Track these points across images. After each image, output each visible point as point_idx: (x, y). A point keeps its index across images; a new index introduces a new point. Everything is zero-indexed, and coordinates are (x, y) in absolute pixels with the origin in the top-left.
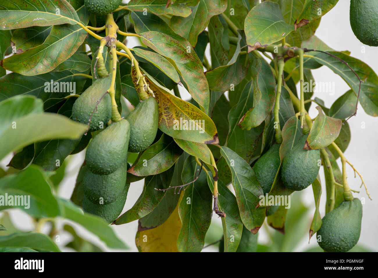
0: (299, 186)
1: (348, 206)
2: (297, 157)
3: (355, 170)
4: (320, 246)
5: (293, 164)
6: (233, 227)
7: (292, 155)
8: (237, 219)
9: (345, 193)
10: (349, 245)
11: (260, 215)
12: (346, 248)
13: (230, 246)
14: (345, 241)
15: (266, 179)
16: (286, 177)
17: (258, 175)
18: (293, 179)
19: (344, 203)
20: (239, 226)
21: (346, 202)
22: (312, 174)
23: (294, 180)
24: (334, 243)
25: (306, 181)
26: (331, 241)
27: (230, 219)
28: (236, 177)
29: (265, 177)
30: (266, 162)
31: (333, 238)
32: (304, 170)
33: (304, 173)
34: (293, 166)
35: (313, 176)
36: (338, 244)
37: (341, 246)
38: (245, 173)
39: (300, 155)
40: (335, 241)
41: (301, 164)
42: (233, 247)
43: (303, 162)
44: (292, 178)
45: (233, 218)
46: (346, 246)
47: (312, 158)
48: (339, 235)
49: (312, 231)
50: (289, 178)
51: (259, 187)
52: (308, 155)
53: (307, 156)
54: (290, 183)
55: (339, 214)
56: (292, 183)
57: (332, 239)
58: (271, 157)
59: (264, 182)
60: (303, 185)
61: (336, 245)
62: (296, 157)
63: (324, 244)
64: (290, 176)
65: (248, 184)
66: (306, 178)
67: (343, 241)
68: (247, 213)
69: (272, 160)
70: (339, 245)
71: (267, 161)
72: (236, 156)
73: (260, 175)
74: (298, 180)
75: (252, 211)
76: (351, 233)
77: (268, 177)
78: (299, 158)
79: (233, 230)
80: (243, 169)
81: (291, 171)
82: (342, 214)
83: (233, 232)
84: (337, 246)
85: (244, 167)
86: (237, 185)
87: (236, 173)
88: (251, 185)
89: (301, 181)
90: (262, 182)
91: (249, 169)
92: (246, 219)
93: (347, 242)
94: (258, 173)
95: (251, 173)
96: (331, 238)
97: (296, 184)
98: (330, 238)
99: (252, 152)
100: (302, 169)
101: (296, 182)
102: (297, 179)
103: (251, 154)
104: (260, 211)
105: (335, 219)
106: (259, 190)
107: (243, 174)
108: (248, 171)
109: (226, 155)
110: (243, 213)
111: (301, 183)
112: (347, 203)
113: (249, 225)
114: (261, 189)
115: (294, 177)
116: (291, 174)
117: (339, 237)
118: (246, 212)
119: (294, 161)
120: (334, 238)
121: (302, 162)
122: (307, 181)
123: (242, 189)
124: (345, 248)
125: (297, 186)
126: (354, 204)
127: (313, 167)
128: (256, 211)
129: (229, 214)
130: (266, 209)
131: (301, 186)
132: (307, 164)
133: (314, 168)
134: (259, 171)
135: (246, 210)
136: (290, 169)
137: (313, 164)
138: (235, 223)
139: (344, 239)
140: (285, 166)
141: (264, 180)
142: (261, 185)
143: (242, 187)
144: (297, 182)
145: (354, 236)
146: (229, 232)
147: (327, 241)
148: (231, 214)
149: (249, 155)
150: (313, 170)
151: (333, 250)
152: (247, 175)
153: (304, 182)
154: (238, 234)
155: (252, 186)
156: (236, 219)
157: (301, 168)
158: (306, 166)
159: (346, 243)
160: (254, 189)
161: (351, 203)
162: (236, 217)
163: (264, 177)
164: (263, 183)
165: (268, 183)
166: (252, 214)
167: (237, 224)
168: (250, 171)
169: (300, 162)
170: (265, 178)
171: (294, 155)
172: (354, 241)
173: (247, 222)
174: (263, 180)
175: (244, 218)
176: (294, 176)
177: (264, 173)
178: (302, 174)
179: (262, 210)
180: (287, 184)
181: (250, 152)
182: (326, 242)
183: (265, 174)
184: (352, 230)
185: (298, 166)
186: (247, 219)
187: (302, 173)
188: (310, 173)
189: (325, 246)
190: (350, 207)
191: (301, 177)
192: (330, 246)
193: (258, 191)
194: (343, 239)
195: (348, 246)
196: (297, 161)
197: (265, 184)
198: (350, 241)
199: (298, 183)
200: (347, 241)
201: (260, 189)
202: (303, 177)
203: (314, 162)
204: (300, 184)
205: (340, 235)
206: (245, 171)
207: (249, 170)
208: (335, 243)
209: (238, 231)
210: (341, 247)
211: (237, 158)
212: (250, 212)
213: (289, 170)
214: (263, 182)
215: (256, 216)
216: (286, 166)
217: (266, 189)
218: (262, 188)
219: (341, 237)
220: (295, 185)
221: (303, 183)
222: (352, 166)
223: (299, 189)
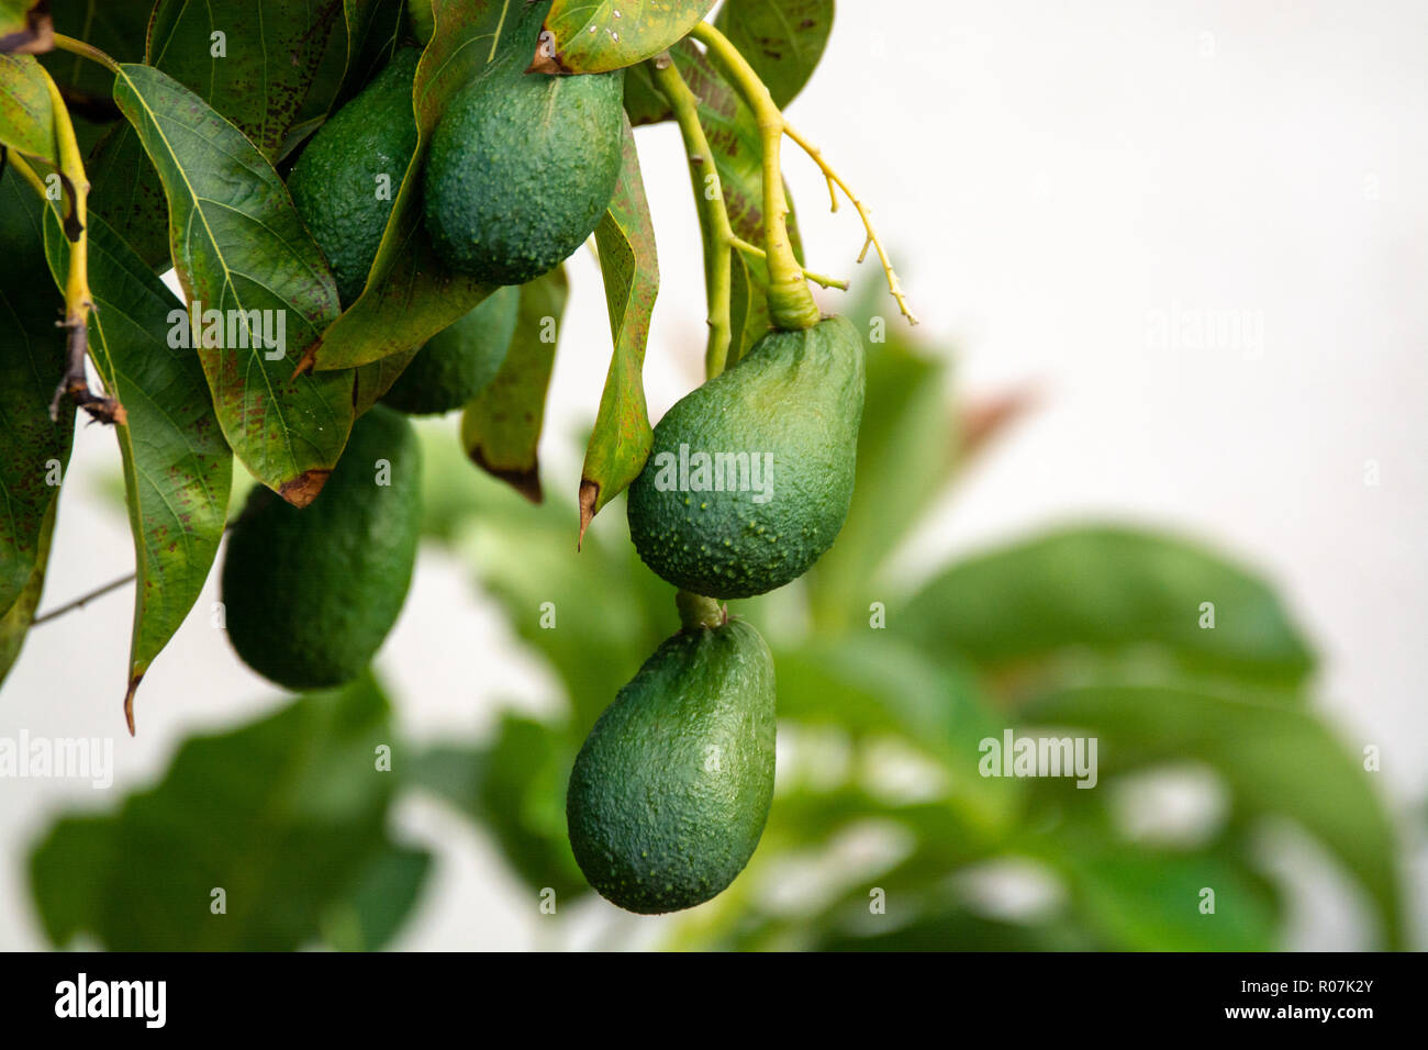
0: (509, 262)
1: (790, 357)
2: (497, 114)
3: (828, 175)
4: (643, 560)
5: (475, 149)
6: (185, 471)
7: (476, 104)
8: (205, 434)
9: (776, 289)
10: (785, 554)
11: (326, 411)
12: (770, 566)
13: (167, 570)
14: (765, 533)
15: (354, 225)
16: (447, 214)
17: (312, 208)
18: (479, 225)
19: (772, 343)
20: (215, 465)
21: (780, 337)
22: (575, 198)
23: (483, 233)
24: (708, 542)
25: (546, 235)
26: (695, 538)
27: (168, 435)
28: (197, 219)
29: (348, 217)
30: (353, 141)
31: (701, 520)
32: (532, 178)
33: (534, 193)
34: (475, 160)
35: (579, 208)
36: (730, 550)
37: (747, 557)
38: (247, 197)
39: (517, 102)
40: (715, 534)
41: (519, 148)
42: (184, 577)
43: (527, 139)
44: (472, 223)
45: (183, 429)
46: (773, 560)
47: (573, 115)
48: (731, 502)
49: (596, 485)
50: (459, 220)
51: (313, 266)
52: (552, 102)
53: (551, 106)
54: (465, 247)
55: (734, 396)
56: (473, 247)
57: (699, 526)
58: (378, 114)
59: (345, 241)
60: (533, 256)
61: (719, 555)
62: (495, 117)
63: (661, 550)
64: (462, 209)
65: (261, 255)
66: (546, 218)
67: (756, 535)
68: (259, 400)
69: (384, 130)
70: (733, 552)
71: (359, 135)
72: (196, 110)
73: (323, 209)
74: (502, 229)
75: (281, 392)
76: (793, 492)
77: (361, 216)
78: (508, 120)
79: (185, 488)
80: (233, 180)
81: (467, 187)
82: (750, 398)
83: (184, 498)
84: (727, 560)
85: (237, 169)
86: (201, 257)
87: (195, 198)
88: (275, 260)
89: (520, 234)
90: (331, 244)
91: (265, 178)
92: (248, 432)
93: (774, 540)
94: (312, 199)
95: (273, 196)
96: (696, 520)
97: (493, 248)
98: (689, 520)
99: (295, 91)
100: (521, 175)
101: (493, 237)
102: (497, 226)
103: (293, 102)
104: (324, 390)
105: (714, 423)
106: (318, 283)
107: (236, 199)
108: (260, 187)
109: (146, 106)
110: (235, 404)
111: (521, 246)
112: (784, 340)
113: (268, 464)
114: (328, 276)
115: (481, 214)
116: (467, 199)
117: (735, 515)
118: (251, 398)
119: (480, 135)
120: (707, 520)
121: (521, 138)
122: (549, 234)
123: (228, 277)
124: (765, 569)
125: (501, 261)
126: (820, 344)
127: (580, 163)
128: (304, 390)
129: (163, 407)
130: (351, 380)
131: (520, 258)
132: (551, 150)
133: (584, 168)
134: (316, 188)
135: (249, 386)
136: (462, 175)
137: (578, 149)
138: (192, 450)
139: (759, 523)
140: (439, 157)
141: (340, 231)
142: (325, 258)
143: (227, 270)
144: (497, 240)
145: (809, 508)
146: (162, 501)
147: (673, 534)
148: (170, 409)
149: (282, 103)
150: (578, 176)
151: (705, 578)
152: (252, 209)
153: (534, 242)
154: (208, 508)
155: (281, 263)
156: (200, 431)
157: (520, 169)
158: (544, 159)
159: (768, 543)
160: (289, 281)
161: (802, 341)
162: (197, 422)
163: (342, 217)
164: (337, 246)
165: (363, 247)
166: (285, 406)
167: (201, 457)
168: (268, 186)
169: (511, 141)
170: (347, 223)
171: (482, 105)
172: (813, 534)
173: (259, 443)
174: (336, 233)
175: (240, 425)
176: (482, 208)
177: (340, 198)
178: (522, 198)
179: (334, 385)
180: (453, 250)
181: (286, 89)
182: (668, 540)
183: (348, 203)
184: (803, 478)
185: (502, 158)
186: (260, 432)
187: (525, 193)
188: (565, 195)
189: (665, 558)
190: (796, 364)
191: (516, 213)
192: (690, 560)
193: (308, 286)
194: (753, 524)
195: (780, 557)
196: (497, 135)
197: (348, 255)
198: (792, 534)
199: (506, 245)
200: (774, 533)
201: (323, 277)
202: (529, 213)
203: (584, 139)
204: (514, 248)
205: (736, 505)
206: (244, 186)
207: (263, 181)
208: (714, 546)
209: (209, 494)
210: (746, 567)
211: (203, 120)
212: (273, 397)
213: (459, 181)
214: (339, 241)
215: (303, 414)
216: (447, 160)
217: (352, 278)
218: (333, 271)
219: (742, 515)
220: (490, 258)
221: (529, 243)
222: (813, 155)
223: (512, 276)
